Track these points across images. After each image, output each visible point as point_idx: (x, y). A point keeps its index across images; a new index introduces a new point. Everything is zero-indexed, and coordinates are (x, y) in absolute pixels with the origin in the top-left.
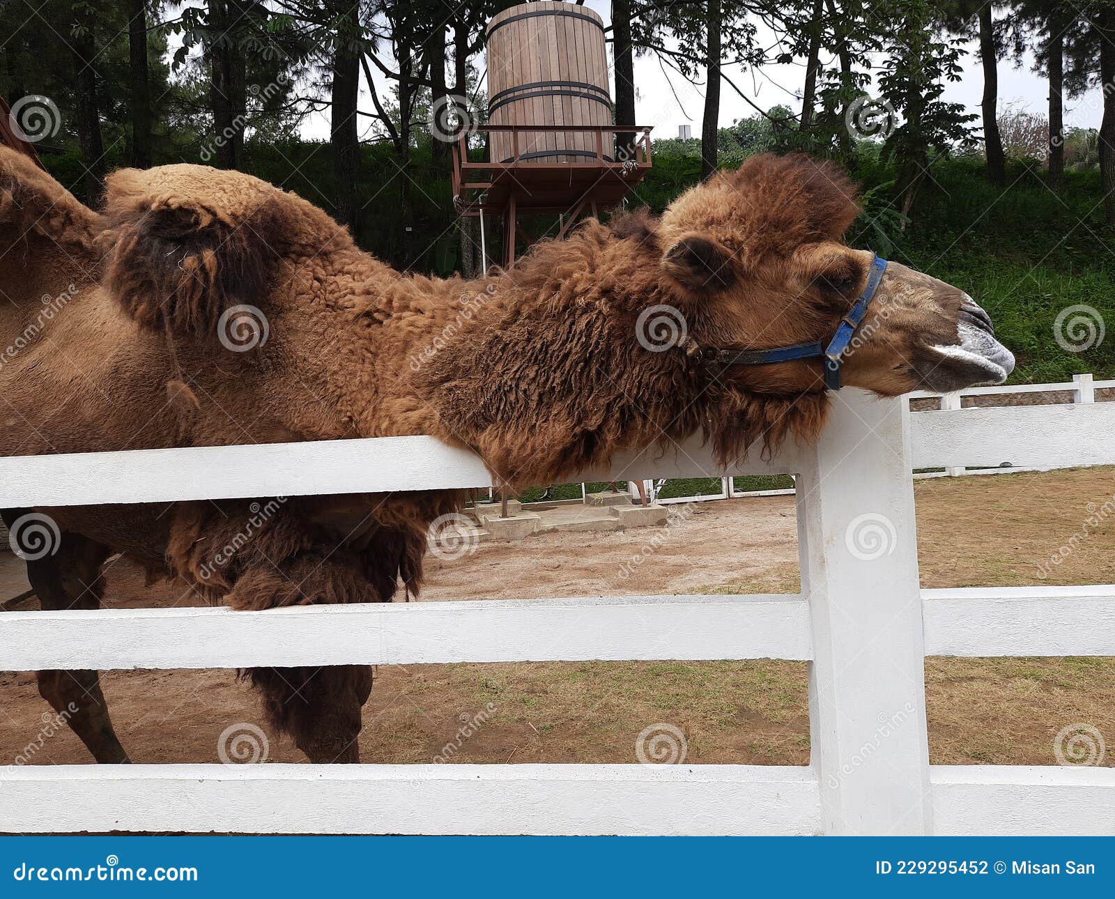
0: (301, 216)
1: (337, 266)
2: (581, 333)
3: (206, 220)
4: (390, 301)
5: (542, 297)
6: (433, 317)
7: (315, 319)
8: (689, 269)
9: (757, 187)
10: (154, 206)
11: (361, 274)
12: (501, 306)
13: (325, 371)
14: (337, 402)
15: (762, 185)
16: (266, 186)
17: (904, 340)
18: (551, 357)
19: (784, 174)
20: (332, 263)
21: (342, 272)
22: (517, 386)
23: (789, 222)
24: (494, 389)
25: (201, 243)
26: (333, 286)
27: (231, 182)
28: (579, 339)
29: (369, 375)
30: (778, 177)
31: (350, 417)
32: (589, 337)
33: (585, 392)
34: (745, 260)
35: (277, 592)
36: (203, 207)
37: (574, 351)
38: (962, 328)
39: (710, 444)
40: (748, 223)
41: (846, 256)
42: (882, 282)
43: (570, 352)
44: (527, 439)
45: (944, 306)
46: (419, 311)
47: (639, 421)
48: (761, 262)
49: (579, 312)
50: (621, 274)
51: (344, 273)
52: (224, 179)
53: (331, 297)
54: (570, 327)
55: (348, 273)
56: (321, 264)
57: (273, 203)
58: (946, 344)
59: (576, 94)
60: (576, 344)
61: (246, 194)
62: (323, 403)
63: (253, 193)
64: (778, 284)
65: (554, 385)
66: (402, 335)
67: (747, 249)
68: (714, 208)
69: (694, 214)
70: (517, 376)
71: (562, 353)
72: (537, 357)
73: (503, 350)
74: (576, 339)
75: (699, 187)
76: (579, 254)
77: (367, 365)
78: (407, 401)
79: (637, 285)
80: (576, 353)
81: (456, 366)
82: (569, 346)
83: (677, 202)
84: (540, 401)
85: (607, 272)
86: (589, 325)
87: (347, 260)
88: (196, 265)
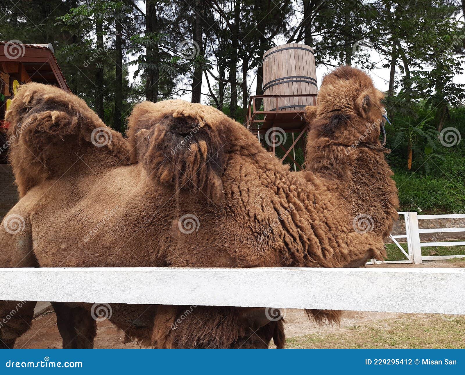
3: (202, 124)
10: (175, 114)
25: (198, 136)
36: (200, 117)
59: (303, 81)
88: (196, 149)
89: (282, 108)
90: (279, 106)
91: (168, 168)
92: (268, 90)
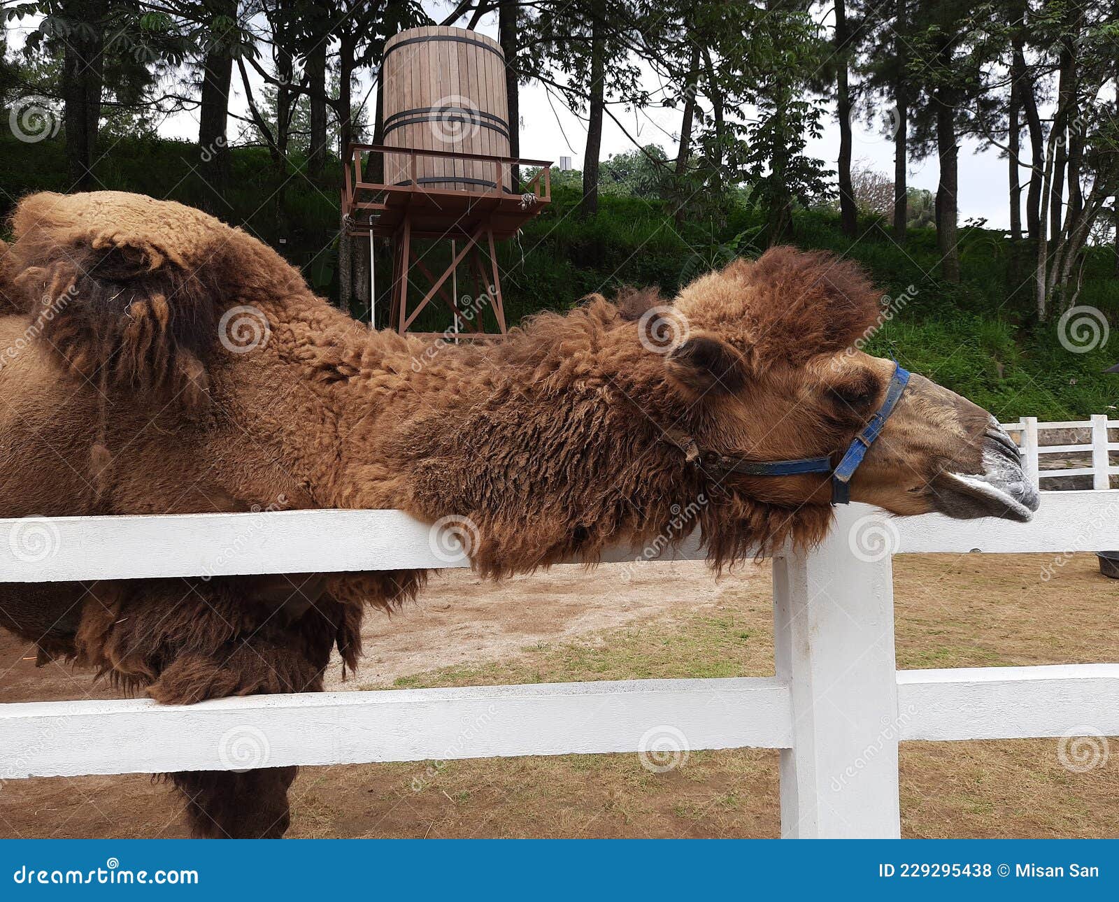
0: (253, 257)
1: (291, 312)
2: (579, 421)
3: (156, 261)
4: (358, 356)
5: (537, 376)
6: (408, 379)
7: (268, 372)
8: (694, 370)
9: (774, 286)
10: (96, 243)
11: (319, 322)
12: (488, 383)
13: (280, 430)
14: (294, 464)
15: (780, 285)
16: (213, 221)
17: (921, 462)
18: (544, 445)
19: (803, 274)
20: (285, 308)
21: (297, 319)
22: (506, 475)
23: (805, 329)
24: (479, 473)
25: (148, 286)
26: (288, 335)
27: (176, 216)
28: (577, 428)
29: (330, 437)
30: (798, 277)
31: (307, 482)
32: (588, 426)
33: (581, 485)
34: (755, 364)
35: (213, 681)
36: (153, 246)
37: (570, 441)
38: (988, 457)
39: (705, 550)
40: (761, 325)
41: (864, 368)
42: (902, 396)
43: (565, 442)
44: (517, 531)
45: (969, 429)
46: (390, 371)
47: (635, 519)
48: (773, 367)
49: (577, 398)
50: (625, 360)
51: (299, 320)
52: (167, 211)
53: (284, 347)
54: (567, 414)
55: (304, 320)
56: (273, 309)
57: (223, 241)
58: (967, 473)
60: (573, 434)
61: (194, 231)
62: (276, 466)
63: (202, 229)
64: (790, 393)
65: (547, 475)
66: (369, 396)
67: (757, 353)
68: (728, 302)
69: (706, 306)
70: (506, 463)
71: (556, 442)
72: (528, 443)
73: (490, 432)
74: (573, 428)
75: (714, 275)
76: (582, 331)
77: (328, 425)
78: (376, 469)
79: (642, 375)
80: (572, 444)
81: (435, 443)
82: (564, 436)
83: (690, 287)
84: (531, 491)
85: (610, 356)
86: (589, 414)
87: (302, 306)
88: (144, 312)
89: (424, 182)
90: (419, 175)
91: (84, 349)
92: (394, 133)
